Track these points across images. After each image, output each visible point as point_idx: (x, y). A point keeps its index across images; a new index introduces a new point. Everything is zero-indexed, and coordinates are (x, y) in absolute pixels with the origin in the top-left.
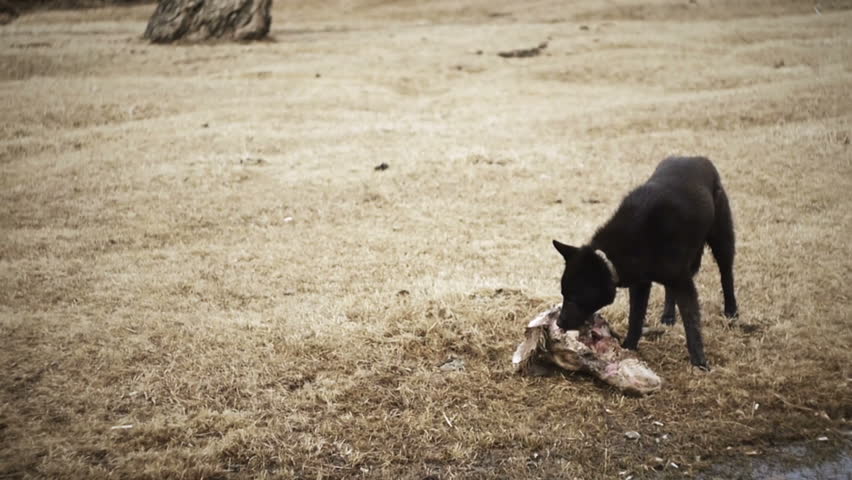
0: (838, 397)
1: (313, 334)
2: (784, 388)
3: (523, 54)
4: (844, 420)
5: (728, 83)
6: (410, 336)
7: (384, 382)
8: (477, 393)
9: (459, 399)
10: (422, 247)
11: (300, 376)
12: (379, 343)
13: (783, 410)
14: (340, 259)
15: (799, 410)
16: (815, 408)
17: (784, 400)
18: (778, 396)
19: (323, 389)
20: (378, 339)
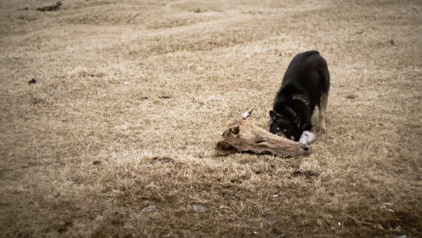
0: (384, 215)
1: (59, 194)
2: (351, 211)
3: (51, 9)
4: (391, 229)
5: (180, 22)
6: (118, 191)
7: (114, 223)
8: (172, 226)
9: (163, 231)
10: (88, 132)
11: (62, 223)
12: (100, 197)
13: (356, 225)
14: (43, 142)
15: (365, 225)
16: (374, 222)
17: (354, 218)
18: (349, 216)
19: (81, 231)
20: (99, 194)
